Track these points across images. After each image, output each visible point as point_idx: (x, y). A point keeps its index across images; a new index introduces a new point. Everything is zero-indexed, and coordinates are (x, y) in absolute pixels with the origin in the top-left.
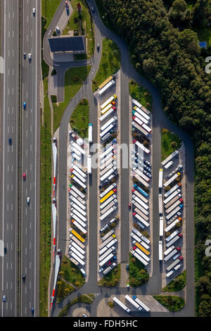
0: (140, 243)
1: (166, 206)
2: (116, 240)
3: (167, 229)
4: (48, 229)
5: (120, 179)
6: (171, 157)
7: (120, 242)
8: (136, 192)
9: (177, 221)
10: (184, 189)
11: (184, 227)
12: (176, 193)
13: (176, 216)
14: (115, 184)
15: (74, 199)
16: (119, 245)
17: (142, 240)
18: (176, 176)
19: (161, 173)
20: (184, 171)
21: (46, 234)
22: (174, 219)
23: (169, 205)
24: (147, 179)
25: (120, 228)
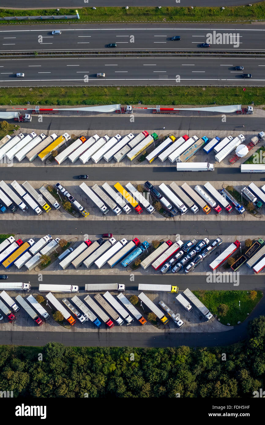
0: (28, 250)
1: (98, 297)
2: (38, 210)
3: (50, 297)
4: (74, 100)
5: (163, 219)
6: (199, 305)
7: (37, 218)
8: (132, 245)
9: (66, 315)
10: (135, 329)
11: (58, 329)
12: (124, 314)
13: (77, 313)
14: (151, 209)
15: (126, 140)
16: (30, 218)
17: (33, 255)
18: (159, 314)
19: (166, 288)
20: (172, 330)
21: (64, 96)
22: (72, 309)
23: (101, 301)
24: (156, 265)
25: (64, 218)
